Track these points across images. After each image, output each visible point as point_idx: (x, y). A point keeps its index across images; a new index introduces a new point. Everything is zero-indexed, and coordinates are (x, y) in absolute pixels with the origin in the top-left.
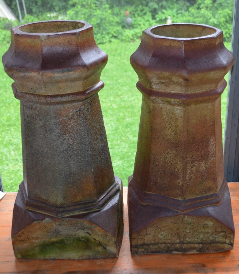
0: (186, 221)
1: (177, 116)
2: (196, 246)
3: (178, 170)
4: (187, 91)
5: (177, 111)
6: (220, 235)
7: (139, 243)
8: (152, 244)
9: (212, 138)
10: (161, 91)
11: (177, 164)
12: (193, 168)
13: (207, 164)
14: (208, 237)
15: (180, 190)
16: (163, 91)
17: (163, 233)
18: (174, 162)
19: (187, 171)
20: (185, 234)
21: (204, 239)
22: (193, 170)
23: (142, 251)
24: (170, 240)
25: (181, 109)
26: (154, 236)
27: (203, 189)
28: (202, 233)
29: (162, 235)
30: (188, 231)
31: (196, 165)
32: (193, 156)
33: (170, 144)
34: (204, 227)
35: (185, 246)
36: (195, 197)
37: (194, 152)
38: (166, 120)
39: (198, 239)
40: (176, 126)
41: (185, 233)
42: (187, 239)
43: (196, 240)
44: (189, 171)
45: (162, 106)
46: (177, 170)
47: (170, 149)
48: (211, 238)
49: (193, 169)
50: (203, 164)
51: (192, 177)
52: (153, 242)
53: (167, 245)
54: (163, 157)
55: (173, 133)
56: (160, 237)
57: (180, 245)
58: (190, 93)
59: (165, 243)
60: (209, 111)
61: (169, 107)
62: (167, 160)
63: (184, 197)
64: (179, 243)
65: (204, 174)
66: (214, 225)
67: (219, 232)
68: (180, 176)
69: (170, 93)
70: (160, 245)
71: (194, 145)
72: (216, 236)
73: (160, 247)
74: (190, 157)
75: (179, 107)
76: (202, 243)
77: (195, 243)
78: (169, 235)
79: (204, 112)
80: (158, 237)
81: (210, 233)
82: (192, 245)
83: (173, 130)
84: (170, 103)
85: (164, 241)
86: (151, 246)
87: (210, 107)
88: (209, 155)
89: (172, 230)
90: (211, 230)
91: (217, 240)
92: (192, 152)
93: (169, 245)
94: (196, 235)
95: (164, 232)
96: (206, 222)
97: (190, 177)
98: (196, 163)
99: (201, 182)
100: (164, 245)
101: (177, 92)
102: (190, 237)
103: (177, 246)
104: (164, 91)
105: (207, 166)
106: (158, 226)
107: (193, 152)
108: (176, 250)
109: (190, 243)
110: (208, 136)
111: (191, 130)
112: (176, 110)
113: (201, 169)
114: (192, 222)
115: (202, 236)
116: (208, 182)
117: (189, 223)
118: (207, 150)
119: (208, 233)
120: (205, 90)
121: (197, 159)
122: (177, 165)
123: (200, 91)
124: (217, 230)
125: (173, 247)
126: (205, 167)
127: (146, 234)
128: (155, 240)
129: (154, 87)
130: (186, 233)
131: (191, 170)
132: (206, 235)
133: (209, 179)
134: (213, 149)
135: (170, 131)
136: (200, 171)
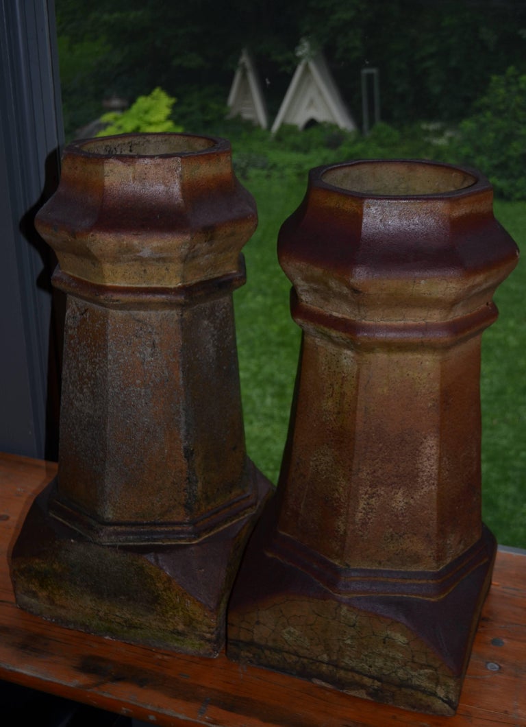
0: (343, 616)
1: (345, 371)
2: (366, 680)
3: (339, 497)
4: (366, 317)
5: (345, 361)
6: (422, 672)
7: (242, 638)
8: (270, 649)
9: (429, 438)
10: (315, 308)
11: (338, 481)
12: (374, 499)
13: (412, 498)
14: (394, 670)
15: (340, 543)
16: (318, 308)
17: (292, 630)
18: (332, 475)
19: (358, 502)
20: (340, 647)
21: (386, 672)
22: (373, 503)
23: (247, 657)
24: (307, 649)
25: (353, 358)
26: (273, 631)
27: (397, 555)
28: (380, 655)
29: (289, 632)
30: (349, 642)
31: (382, 493)
32: (374, 472)
33: (328, 432)
34: (384, 643)
35: (342, 673)
36: (374, 568)
37: (377, 463)
38: (324, 376)
39: (370, 666)
40: (343, 395)
41: (341, 643)
42: (347, 660)
43: (367, 667)
44: (362, 505)
45: (318, 344)
46: (337, 495)
47: (328, 444)
48: (401, 673)
49: (373, 501)
50: (400, 494)
51: (369, 519)
52: (270, 644)
53: (302, 659)
54: (315, 458)
55: (336, 411)
56: (287, 636)
57: (331, 668)
58: (372, 322)
59: (296, 654)
60: (425, 374)
61: (331, 348)
62: (320, 468)
63: (347, 562)
64: (328, 664)
65: (400, 518)
66: (408, 644)
67: (422, 666)
68: (342, 511)
69: (331, 316)
70: (285, 655)
71: (381, 445)
72: (414, 673)
73: (285, 659)
74: (368, 471)
75: (349, 352)
76: (379, 680)
77: (366, 675)
78: (306, 638)
79: (410, 373)
80: (281, 636)
81: (400, 662)
82: (357, 677)
83: (337, 403)
84: (330, 339)
85: (295, 648)
86: (267, 652)
87: (427, 363)
88: (418, 476)
89: (312, 629)
90: (401, 655)
91: (416, 682)
92: (373, 460)
93: (305, 661)
94: (366, 656)
95: (295, 628)
96: (389, 632)
97: (365, 519)
98: (383, 488)
99: (392, 536)
100: (294, 658)
101: (345, 316)
102: (353, 656)
103: (324, 668)
104: (321, 310)
105: (412, 501)
106: (281, 612)
107: (377, 461)
108: (321, 676)
109: (352, 670)
110: (418, 432)
111: (374, 410)
112: (343, 357)
113: (393, 505)
114: (357, 624)
115: (379, 663)
116: (412, 542)
117: (352, 624)
118: (414, 464)
119: (394, 659)
120: (414, 321)
121: (386, 481)
122: (338, 483)
123: (399, 322)
124: (416, 659)
125: (314, 668)
126: (406, 503)
127: (258, 623)
128: (274, 640)
129: (303, 298)
130: (345, 644)
131: (368, 504)
132: (388, 663)
133: (415, 534)
134: (432, 466)
135: (330, 404)
136: (392, 511)
